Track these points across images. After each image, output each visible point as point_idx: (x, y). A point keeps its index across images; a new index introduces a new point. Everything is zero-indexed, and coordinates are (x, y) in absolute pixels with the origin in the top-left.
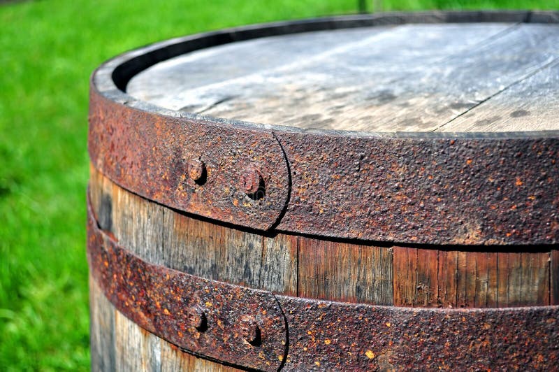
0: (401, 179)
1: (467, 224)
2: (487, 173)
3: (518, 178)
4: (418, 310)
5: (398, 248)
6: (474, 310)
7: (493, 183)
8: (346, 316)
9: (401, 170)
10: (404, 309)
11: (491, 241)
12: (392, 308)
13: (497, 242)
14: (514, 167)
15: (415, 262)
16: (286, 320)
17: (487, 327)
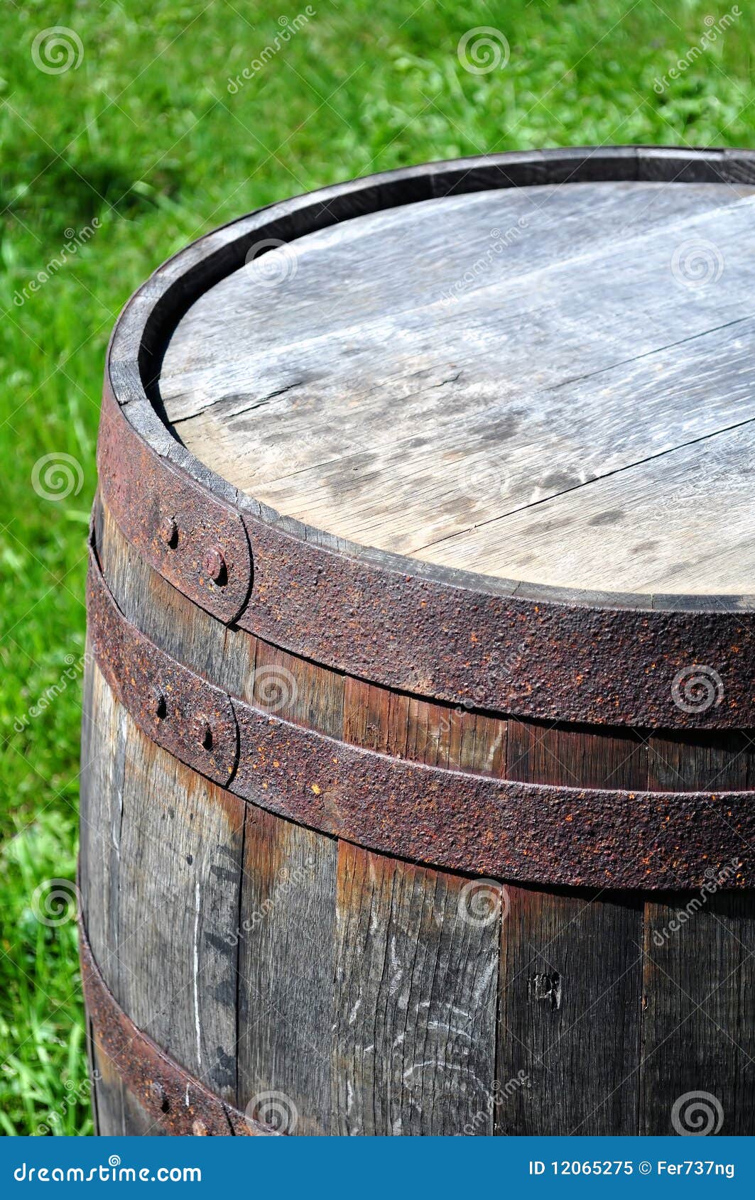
0: (356, 605)
1: (418, 671)
2: (441, 621)
3: (473, 633)
4: (365, 752)
5: (350, 679)
6: (422, 766)
7: (447, 634)
8: (296, 740)
9: (356, 595)
10: (352, 747)
11: (441, 696)
12: (340, 743)
13: (448, 698)
14: (469, 620)
15: (366, 699)
16: (238, 728)
17: (434, 788)
